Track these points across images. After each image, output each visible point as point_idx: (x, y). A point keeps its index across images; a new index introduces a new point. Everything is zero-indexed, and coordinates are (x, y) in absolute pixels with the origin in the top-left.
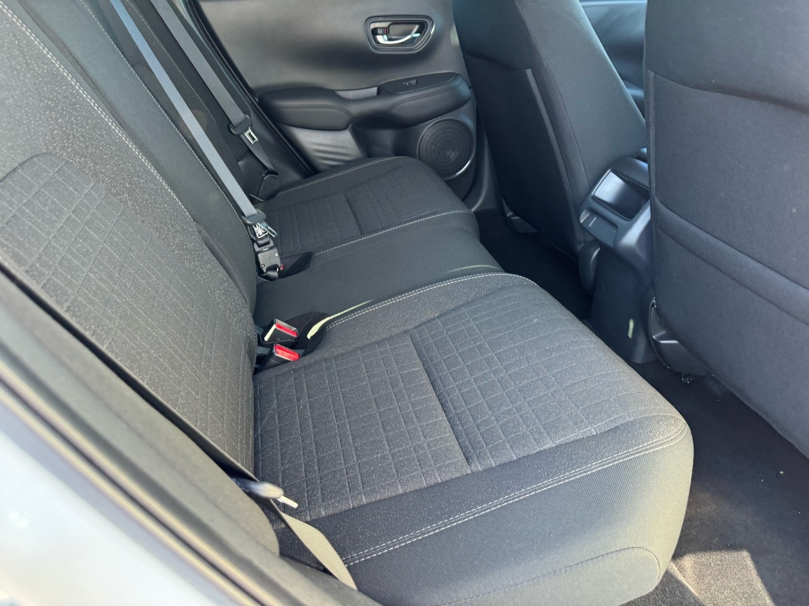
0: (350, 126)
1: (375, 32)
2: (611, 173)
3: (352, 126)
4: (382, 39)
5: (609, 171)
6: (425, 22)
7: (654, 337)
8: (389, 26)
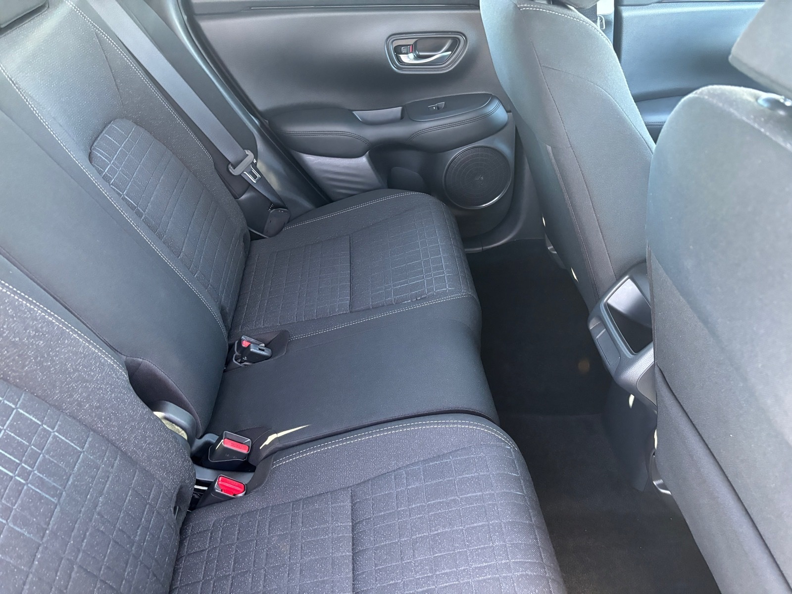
0: (368, 153)
1: (398, 50)
2: (629, 280)
3: (369, 152)
4: (408, 58)
5: (627, 277)
6: (458, 38)
7: (655, 483)
8: (416, 42)
